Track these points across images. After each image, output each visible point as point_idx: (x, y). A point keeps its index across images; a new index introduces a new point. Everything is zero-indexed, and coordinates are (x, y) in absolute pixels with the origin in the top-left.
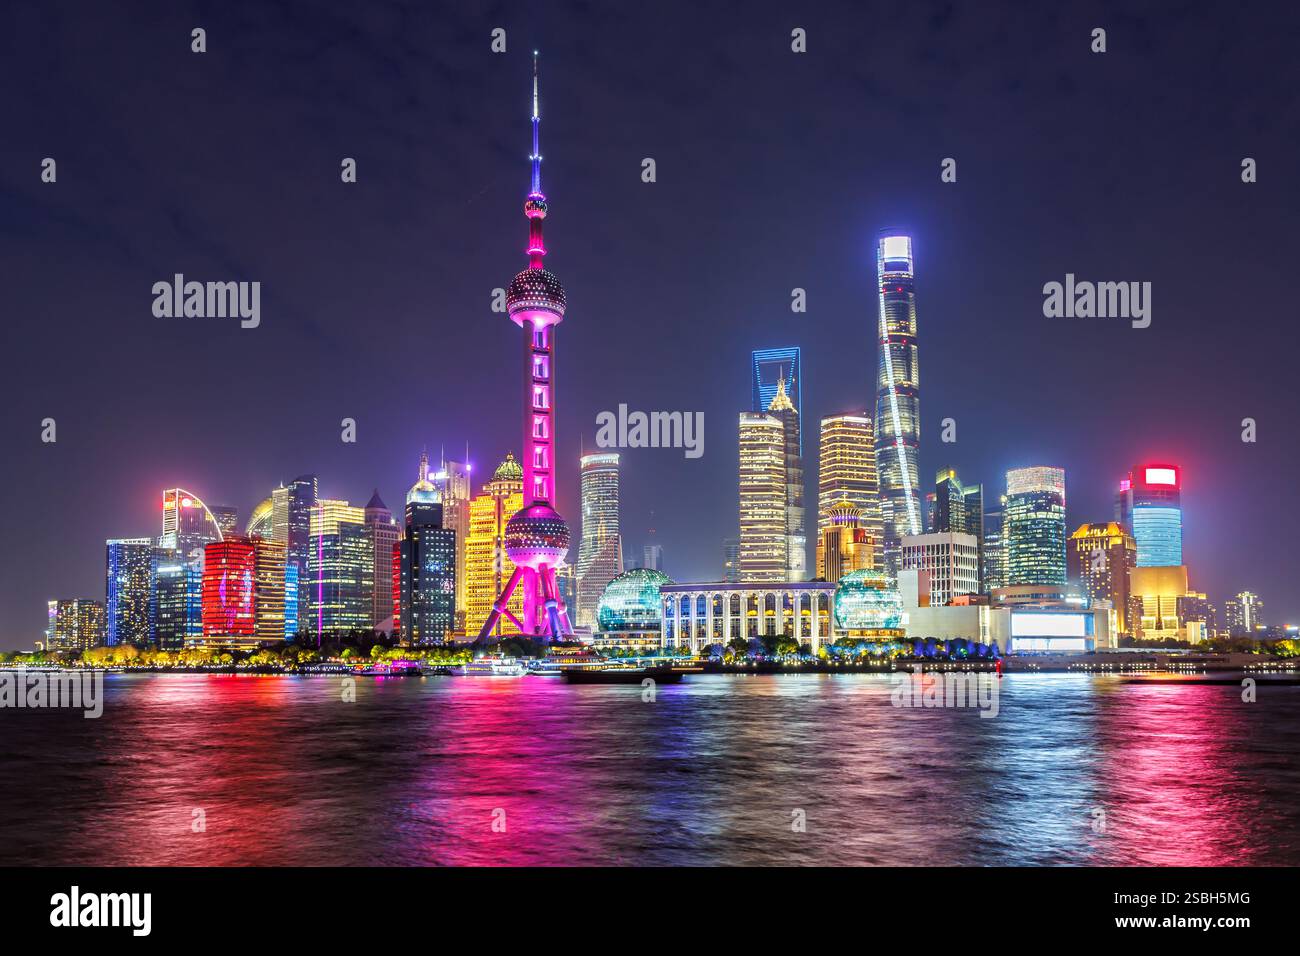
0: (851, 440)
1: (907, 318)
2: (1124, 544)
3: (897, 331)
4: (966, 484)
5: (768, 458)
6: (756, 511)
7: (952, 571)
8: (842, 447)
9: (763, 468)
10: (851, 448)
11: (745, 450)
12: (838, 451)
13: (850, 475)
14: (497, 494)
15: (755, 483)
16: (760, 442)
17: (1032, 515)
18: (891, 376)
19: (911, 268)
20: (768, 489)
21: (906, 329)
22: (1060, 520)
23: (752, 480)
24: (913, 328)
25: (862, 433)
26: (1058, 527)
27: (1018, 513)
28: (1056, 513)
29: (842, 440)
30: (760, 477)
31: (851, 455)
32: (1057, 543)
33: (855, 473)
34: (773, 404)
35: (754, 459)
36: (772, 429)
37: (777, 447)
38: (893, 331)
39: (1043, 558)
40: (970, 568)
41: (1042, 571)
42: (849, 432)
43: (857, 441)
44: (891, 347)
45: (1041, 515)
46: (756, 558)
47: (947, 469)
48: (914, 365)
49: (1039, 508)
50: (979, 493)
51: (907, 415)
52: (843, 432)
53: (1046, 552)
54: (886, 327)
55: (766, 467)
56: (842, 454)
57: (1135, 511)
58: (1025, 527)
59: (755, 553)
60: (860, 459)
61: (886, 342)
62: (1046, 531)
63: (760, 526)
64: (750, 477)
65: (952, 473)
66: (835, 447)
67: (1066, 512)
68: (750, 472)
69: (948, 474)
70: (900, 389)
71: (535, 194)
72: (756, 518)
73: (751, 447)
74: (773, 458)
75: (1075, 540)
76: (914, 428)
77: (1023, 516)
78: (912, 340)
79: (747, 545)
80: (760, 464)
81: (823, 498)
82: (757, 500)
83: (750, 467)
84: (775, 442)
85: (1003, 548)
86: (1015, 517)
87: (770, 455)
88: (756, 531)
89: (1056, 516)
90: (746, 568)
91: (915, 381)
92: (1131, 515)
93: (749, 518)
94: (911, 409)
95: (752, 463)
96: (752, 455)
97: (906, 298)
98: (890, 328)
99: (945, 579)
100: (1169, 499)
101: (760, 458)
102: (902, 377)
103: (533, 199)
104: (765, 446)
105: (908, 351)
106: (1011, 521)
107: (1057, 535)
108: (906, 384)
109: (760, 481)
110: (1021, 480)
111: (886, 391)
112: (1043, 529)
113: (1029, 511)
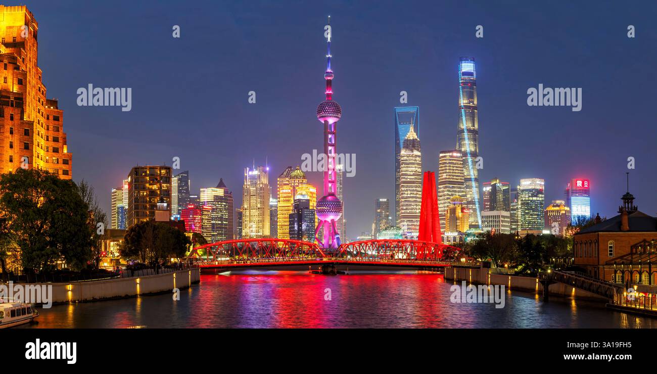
0: (453, 163)
1: (473, 98)
2: (566, 213)
3: (468, 103)
4: (504, 185)
5: (414, 169)
6: (409, 192)
7: (501, 225)
8: (450, 166)
9: (412, 173)
10: (453, 167)
11: (404, 165)
12: (448, 168)
13: (453, 178)
14: (293, 184)
15: (408, 180)
16: (411, 161)
17: (531, 198)
18: (465, 124)
19: (475, 75)
20: (413, 182)
21: (473, 102)
22: (542, 201)
23: (407, 179)
24: (476, 102)
25: (458, 160)
26: (541, 204)
27: (525, 197)
28: (541, 198)
29: (450, 163)
30: (410, 177)
31: (453, 170)
32: (541, 210)
33: (455, 177)
34: (407, 136)
35: (408, 169)
36: (416, 156)
37: (418, 164)
38: (466, 103)
39: (535, 217)
40: (507, 224)
41: (535, 222)
42: (452, 160)
43: (456, 164)
44: (465, 111)
45: (535, 198)
46: (409, 213)
47: (496, 179)
48: (476, 119)
49: (533, 196)
50: (509, 188)
51: (472, 143)
52: (450, 160)
53: (536, 214)
54: (463, 101)
55: (414, 173)
56: (449, 169)
57: (572, 198)
58: (528, 203)
59: (408, 211)
60: (457, 172)
61: (463, 108)
62: (536, 205)
63: (410, 199)
64: (406, 177)
65: (498, 180)
66: (446, 166)
67: (545, 197)
68: (406, 175)
69: (496, 181)
70: (469, 131)
71: (329, 70)
72: (409, 195)
73: (406, 164)
74: (417, 169)
75: (547, 211)
76: (476, 150)
77: (527, 199)
78: (474, 108)
79: (405, 208)
80: (411, 172)
81: (441, 188)
82: (409, 187)
83: (406, 173)
84: (418, 162)
85: (518, 209)
86: (524, 199)
87: (416, 167)
88: (409, 201)
89: (541, 199)
90: (404, 218)
91: (476, 126)
92: (570, 199)
93: (406, 195)
94: (475, 140)
95: (407, 171)
96: (407, 167)
97: (473, 89)
98: (465, 102)
99: (498, 228)
100: (585, 193)
101: (411, 169)
102: (470, 125)
103: (327, 72)
104: (413, 164)
105: (473, 113)
106: (522, 200)
107: (541, 207)
108: (472, 128)
109: (410, 179)
110: (526, 183)
111: (462, 131)
112: (535, 204)
113: (529, 197)
